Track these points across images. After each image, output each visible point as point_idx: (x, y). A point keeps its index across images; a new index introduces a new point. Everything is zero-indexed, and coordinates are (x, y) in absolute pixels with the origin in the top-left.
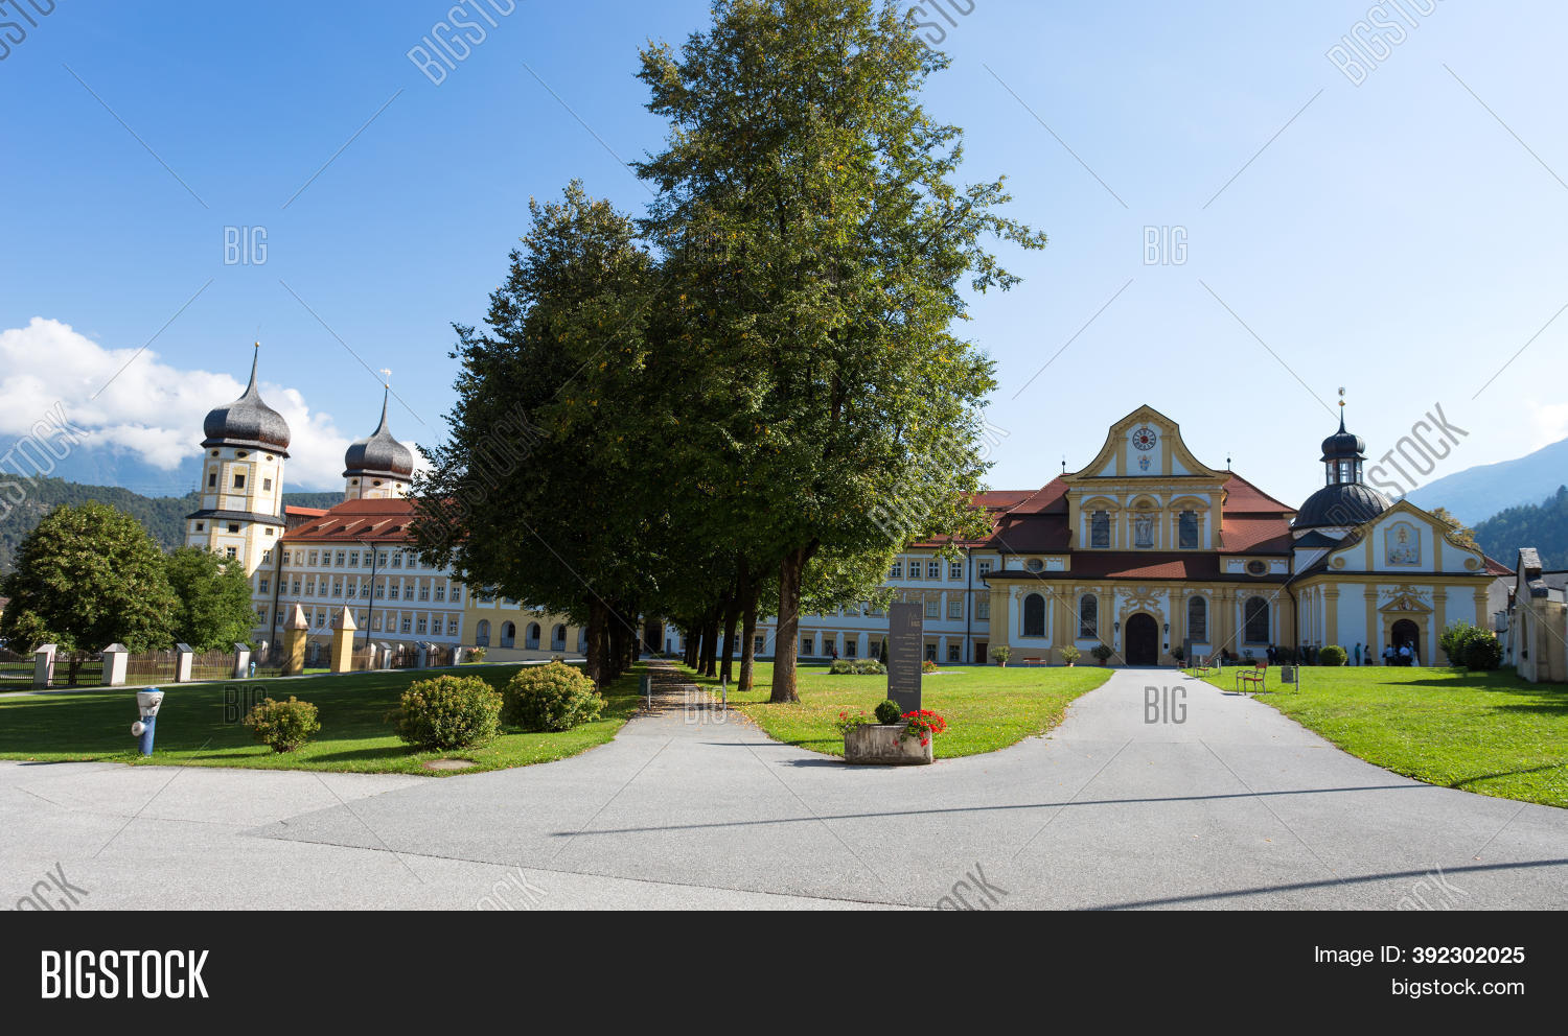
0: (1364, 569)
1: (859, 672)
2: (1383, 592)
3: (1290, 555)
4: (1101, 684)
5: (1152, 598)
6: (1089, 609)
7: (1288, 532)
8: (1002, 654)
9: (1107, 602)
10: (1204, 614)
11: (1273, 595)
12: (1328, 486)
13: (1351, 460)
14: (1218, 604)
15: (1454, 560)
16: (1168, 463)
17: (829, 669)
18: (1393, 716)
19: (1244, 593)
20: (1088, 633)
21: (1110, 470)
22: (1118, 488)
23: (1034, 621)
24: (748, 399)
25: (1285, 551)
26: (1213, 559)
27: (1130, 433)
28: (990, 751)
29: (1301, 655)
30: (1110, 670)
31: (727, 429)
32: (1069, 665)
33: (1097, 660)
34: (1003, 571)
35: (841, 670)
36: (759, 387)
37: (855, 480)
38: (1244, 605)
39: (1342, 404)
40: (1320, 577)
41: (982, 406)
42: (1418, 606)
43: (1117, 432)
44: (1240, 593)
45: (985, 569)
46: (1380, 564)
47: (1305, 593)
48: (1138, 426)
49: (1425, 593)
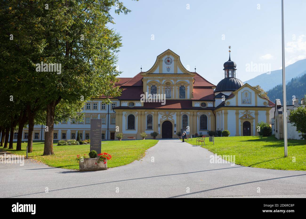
0: (235, 105)
1: (69, 144)
2: (241, 112)
3: (214, 101)
4: (155, 145)
5: (171, 116)
6: (150, 120)
7: (213, 93)
8: (120, 136)
9: (156, 117)
10: (187, 121)
11: (209, 114)
12: (225, 78)
13: (232, 70)
14: (192, 117)
15: (261, 102)
16: (176, 69)
17: (57, 144)
18: (237, 149)
19: (200, 113)
20: (150, 128)
21: (157, 71)
22: (159, 78)
23: (131, 124)
24: (38, 48)
25: (213, 99)
26: (190, 102)
27: (164, 59)
28: (124, 165)
29: (217, 133)
30: (157, 140)
31: (30, 59)
32: (143, 139)
33: (153, 137)
34: (120, 107)
35: (62, 144)
36: (43, 45)
37: (77, 78)
38: (200, 117)
39: (230, 51)
40: (222, 108)
41: (117, 52)
42: (251, 117)
43: (159, 58)
44: (198, 113)
45: (114, 106)
46: (240, 104)
47: (218, 113)
48: (166, 56)
49: (252, 113)
